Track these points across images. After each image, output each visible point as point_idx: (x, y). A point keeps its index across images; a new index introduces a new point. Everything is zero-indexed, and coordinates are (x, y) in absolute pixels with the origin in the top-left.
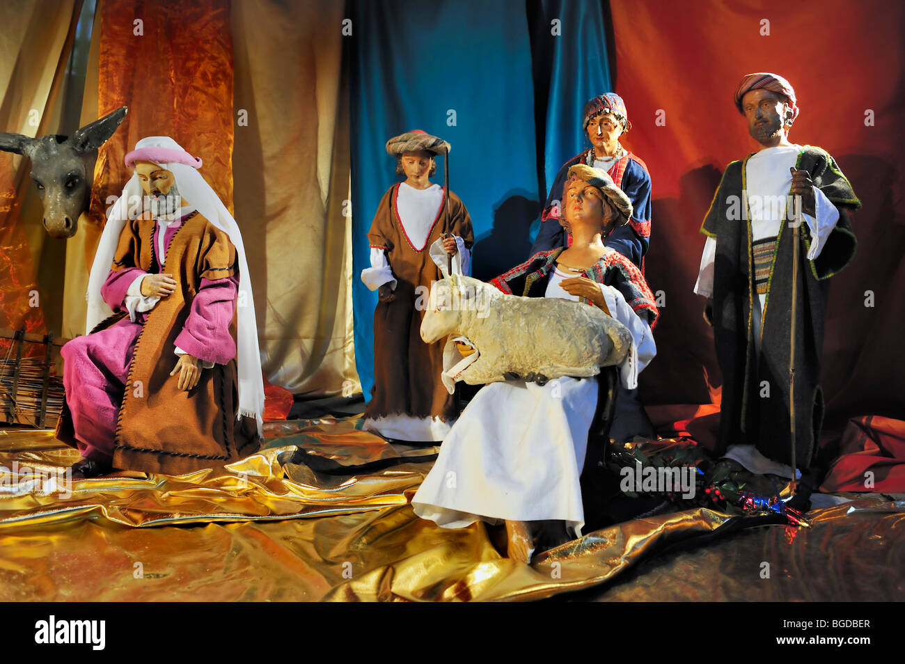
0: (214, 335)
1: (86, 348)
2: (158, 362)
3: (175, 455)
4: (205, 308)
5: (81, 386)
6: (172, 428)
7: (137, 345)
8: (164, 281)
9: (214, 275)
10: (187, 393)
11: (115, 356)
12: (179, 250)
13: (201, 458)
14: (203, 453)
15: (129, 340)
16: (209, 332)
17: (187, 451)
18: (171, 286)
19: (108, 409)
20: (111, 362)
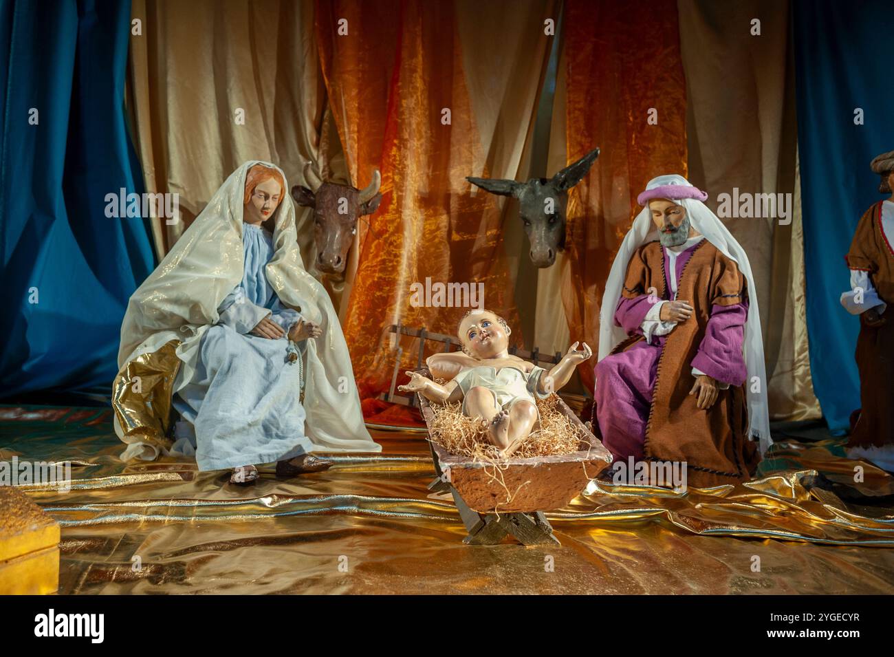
0: (730, 358)
1: (617, 367)
2: (678, 382)
3: (698, 470)
4: (721, 332)
5: (615, 400)
6: (695, 444)
7: (659, 365)
8: (683, 307)
9: (726, 301)
10: (705, 411)
11: (641, 374)
12: (692, 278)
13: (720, 474)
14: (721, 470)
15: (652, 360)
16: (725, 355)
17: (708, 466)
18: (688, 312)
19: (637, 422)
20: (638, 380)
